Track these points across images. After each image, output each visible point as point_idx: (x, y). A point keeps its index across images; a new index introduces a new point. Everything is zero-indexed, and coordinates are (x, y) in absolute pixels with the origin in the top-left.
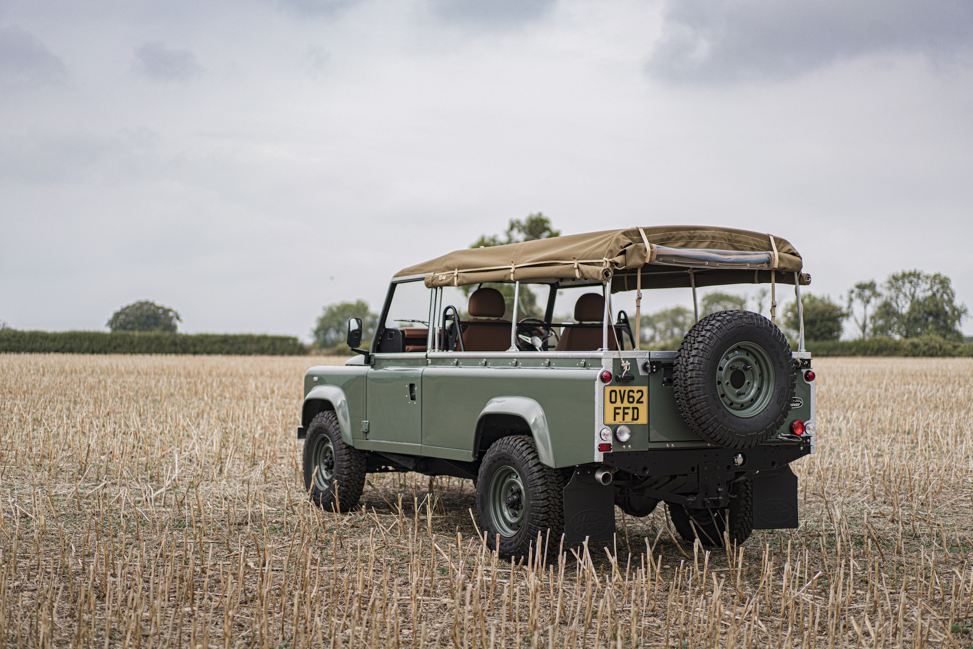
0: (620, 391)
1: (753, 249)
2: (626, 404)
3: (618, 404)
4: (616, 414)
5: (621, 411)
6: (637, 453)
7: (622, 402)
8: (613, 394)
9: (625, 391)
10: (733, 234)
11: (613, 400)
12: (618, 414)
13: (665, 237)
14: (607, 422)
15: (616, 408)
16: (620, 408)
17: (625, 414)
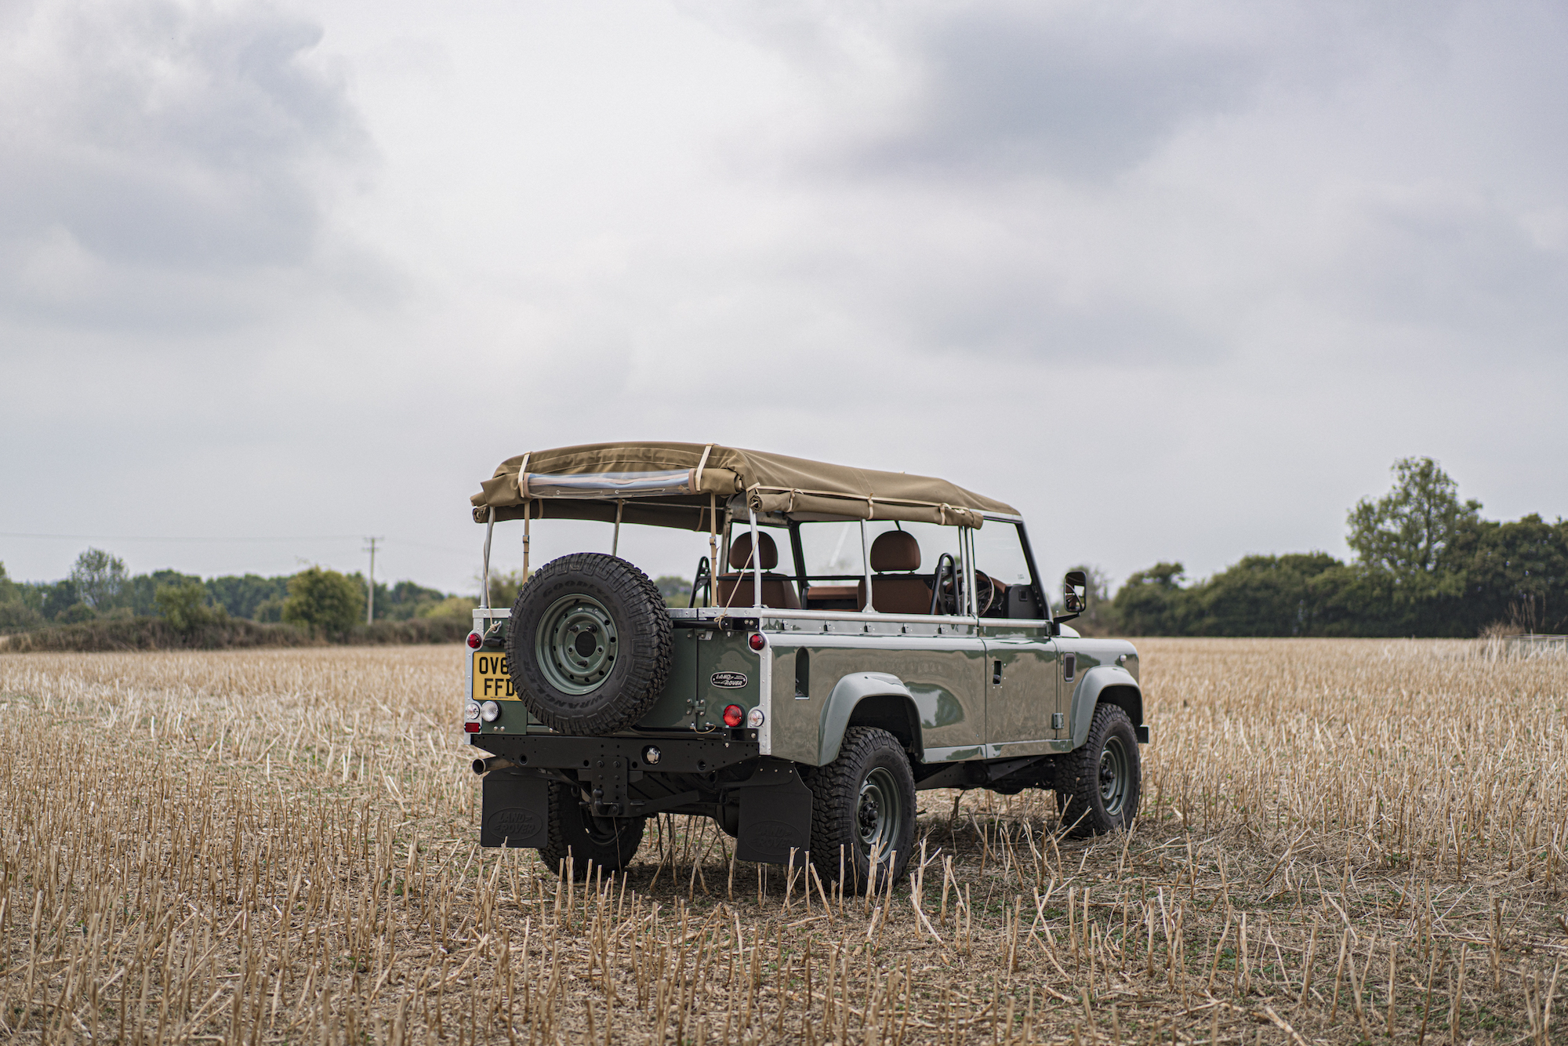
0: (492, 659)
1: (678, 467)
2: (499, 675)
3: (490, 675)
4: (487, 687)
5: (493, 684)
6: (514, 737)
7: (494, 673)
8: (484, 662)
9: (497, 659)
10: (653, 449)
11: (484, 669)
12: (490, 687)
13: (561, 462)
14: (476, 697)
15: (486, 680)
16: (492, 680)
17: (498, 687)
